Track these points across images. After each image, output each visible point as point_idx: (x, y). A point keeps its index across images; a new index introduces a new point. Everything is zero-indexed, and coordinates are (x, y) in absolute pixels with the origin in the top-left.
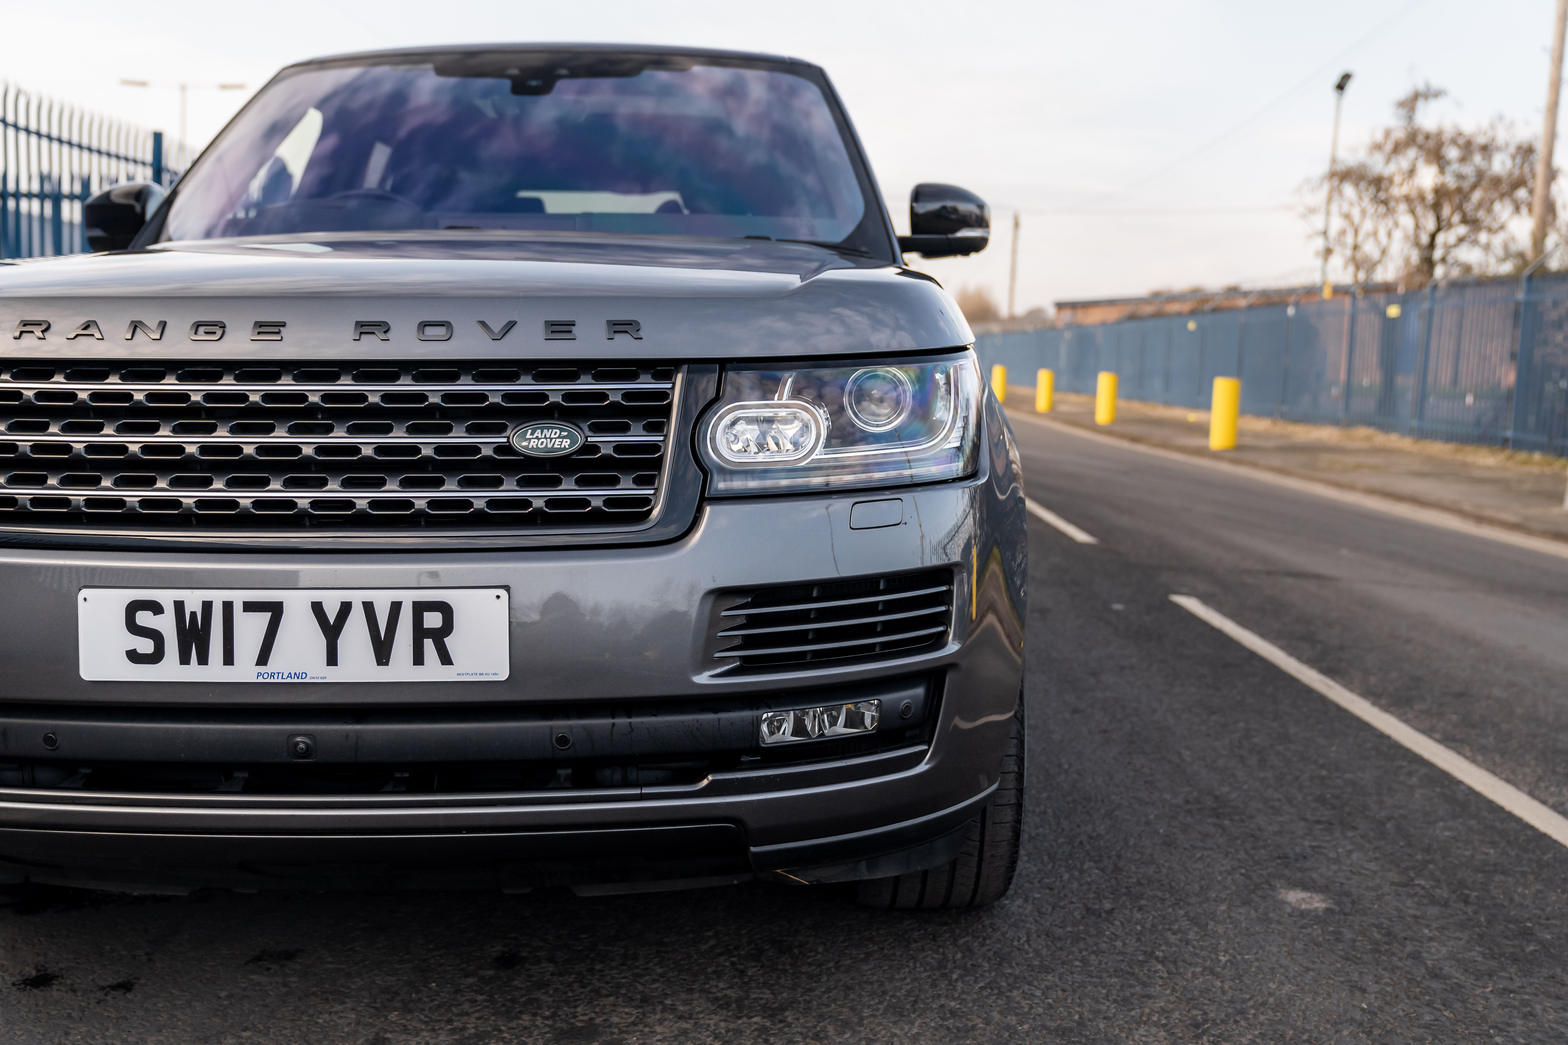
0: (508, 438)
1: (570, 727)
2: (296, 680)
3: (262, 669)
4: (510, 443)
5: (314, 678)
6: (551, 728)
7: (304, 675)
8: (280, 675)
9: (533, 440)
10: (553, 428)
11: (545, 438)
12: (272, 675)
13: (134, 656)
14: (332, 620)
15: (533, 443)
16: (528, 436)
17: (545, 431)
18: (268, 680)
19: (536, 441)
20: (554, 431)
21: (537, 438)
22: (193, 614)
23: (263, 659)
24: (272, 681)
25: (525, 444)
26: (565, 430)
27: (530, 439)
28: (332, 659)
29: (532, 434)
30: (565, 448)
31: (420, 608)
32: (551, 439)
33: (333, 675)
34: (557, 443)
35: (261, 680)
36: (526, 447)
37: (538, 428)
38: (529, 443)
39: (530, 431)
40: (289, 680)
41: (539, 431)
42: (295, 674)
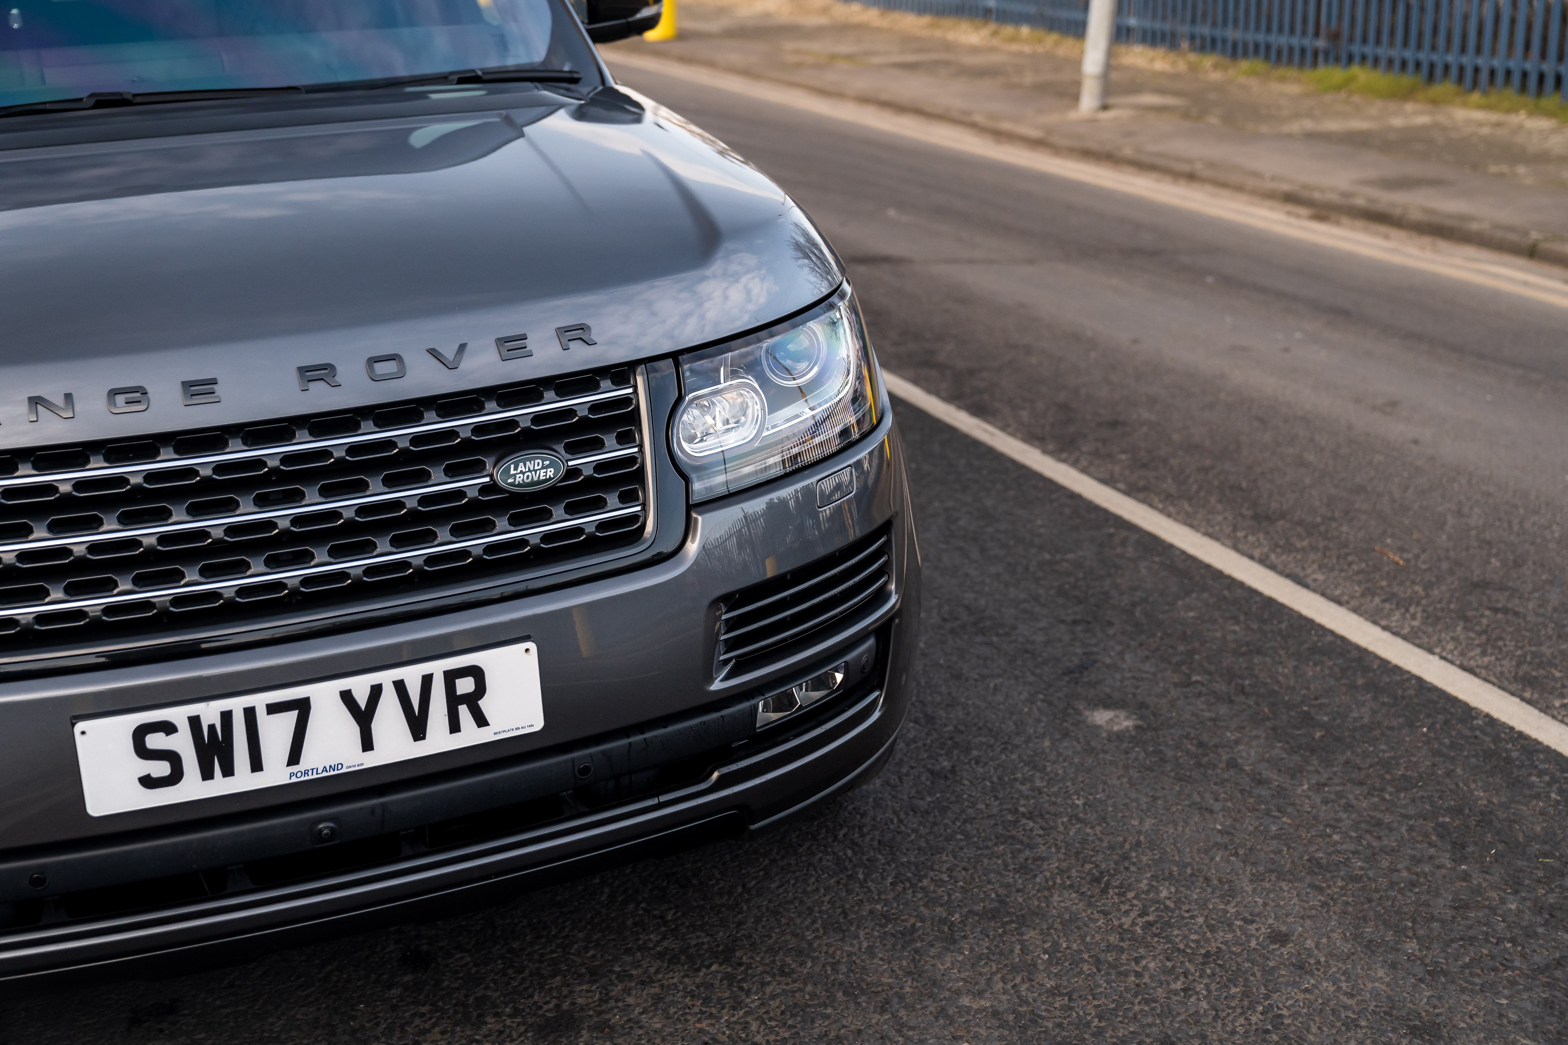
0: (491, 476)
1: (591, 756)
2: (332, 773)
3: (294, 769)
4: (494, 481)
5: (350, 767)
6: (573, 760)
7: (340, 766)
8: (315, 771)
9: (518, 476)
10: (534, 459)
11: (530, 471)
12: (306, 773)
13: (148, 782)
14: (363, 705)
15: (519, 479)
16: (512, 472)
17: (528, 463)
18: (303, 779)
19: (521, 475)
20: (537, 461)
21: (521, 472)
22: (212, 727)
23: (294, 758)
24: (307, 778)
25: (510, 481)
26: (547, 459)
27: (515, 475)
28: (367, 744)
29: (516, 469)
30: (550, 479)
31: (451, 677)
32: (536, 471)
33: (371, 760)
34: (542, 474)
35: (294, 780)
36: (512, 484)
37: (520, 461)
38: (515, 479)
39: (512, 466)
40: (325, 774)
41: (521, 464)
42: (331, 766)
